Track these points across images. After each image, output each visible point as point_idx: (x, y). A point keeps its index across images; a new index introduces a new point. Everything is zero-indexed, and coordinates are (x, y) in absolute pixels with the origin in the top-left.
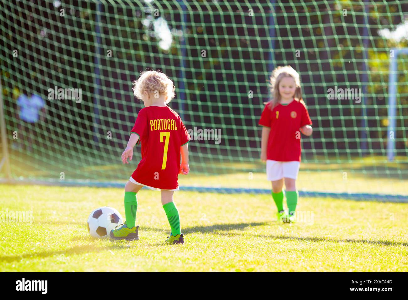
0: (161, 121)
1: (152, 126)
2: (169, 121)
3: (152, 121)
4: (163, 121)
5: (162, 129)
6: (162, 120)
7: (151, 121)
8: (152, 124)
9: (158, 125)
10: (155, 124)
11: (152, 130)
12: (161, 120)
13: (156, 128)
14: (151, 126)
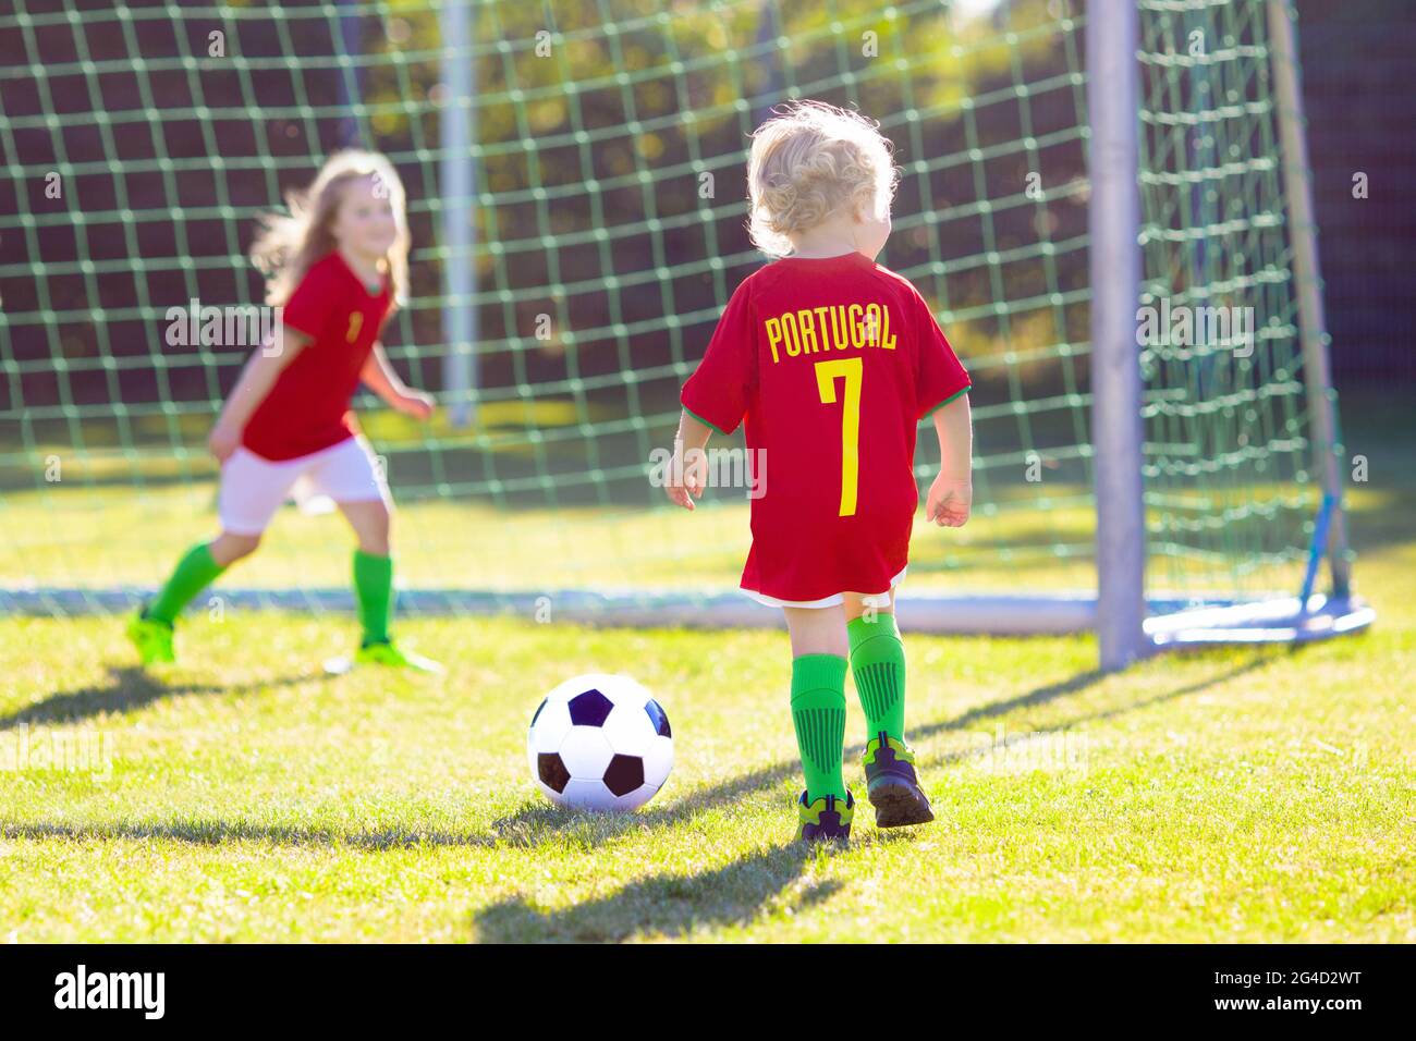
0: (816, 317)
1: (777, 344)
2: (856, 311)
3: (775, 321)
4: (828, 316)
5: (827, 347)
6: (821, 311)
7: (769, 323)
8: (775, 335)
9: (805, 332)
10: (788, 332)
11: (776, 359)
12: (817, 311)
13: (794, 348)
14: (773, 341)
